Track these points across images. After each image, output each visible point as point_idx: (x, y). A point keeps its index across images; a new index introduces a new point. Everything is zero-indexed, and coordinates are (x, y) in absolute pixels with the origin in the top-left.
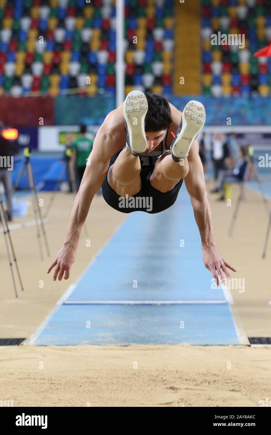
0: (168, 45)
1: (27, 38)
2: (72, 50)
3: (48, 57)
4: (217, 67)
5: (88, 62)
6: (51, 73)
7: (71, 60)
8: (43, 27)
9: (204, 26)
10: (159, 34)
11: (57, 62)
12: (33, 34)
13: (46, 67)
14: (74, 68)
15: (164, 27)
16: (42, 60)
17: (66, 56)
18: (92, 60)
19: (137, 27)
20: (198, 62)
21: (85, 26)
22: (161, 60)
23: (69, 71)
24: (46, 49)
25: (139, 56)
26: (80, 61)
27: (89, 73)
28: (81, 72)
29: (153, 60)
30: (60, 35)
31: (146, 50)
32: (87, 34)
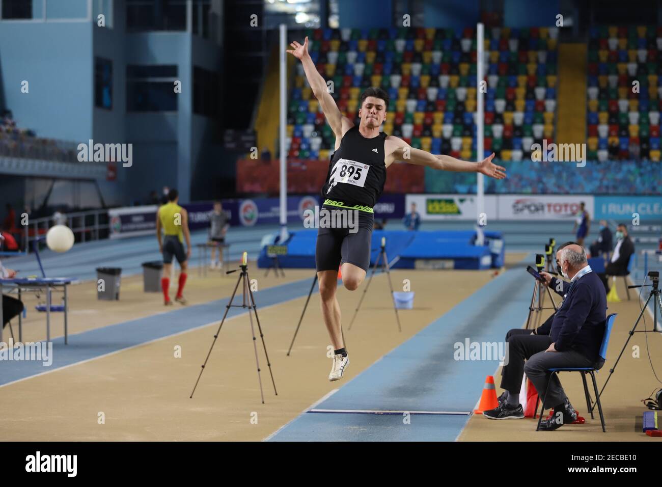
0: (550, 104)
1: (397, 97)
2: (445, 111)
3: (419, 117)
4: (603, 129)
5: (463, 123)
6: (423, 135)
7: (444, 122)
8: (415, 84)
9: (589, 85)
10: (540, 92)
11: (428, 121)
12: (404, 92)
13: (416, 128)
14: (448, 129)
15: (546, 86)
16: (413, 123)
17: (439, 116)
18: (468, 121)
19: (517, 85)
20: (582, 124)
21: (459, 85)
22: (543, 122)
23: (442, 132)
24: (417, 109)
25: (518, 117)
26: (454, 123)
27: (462, 135)
28: (453, 135)
29: (534, 122)
30: (432, 93)
31: (525, 111)
32: (461, 93)
